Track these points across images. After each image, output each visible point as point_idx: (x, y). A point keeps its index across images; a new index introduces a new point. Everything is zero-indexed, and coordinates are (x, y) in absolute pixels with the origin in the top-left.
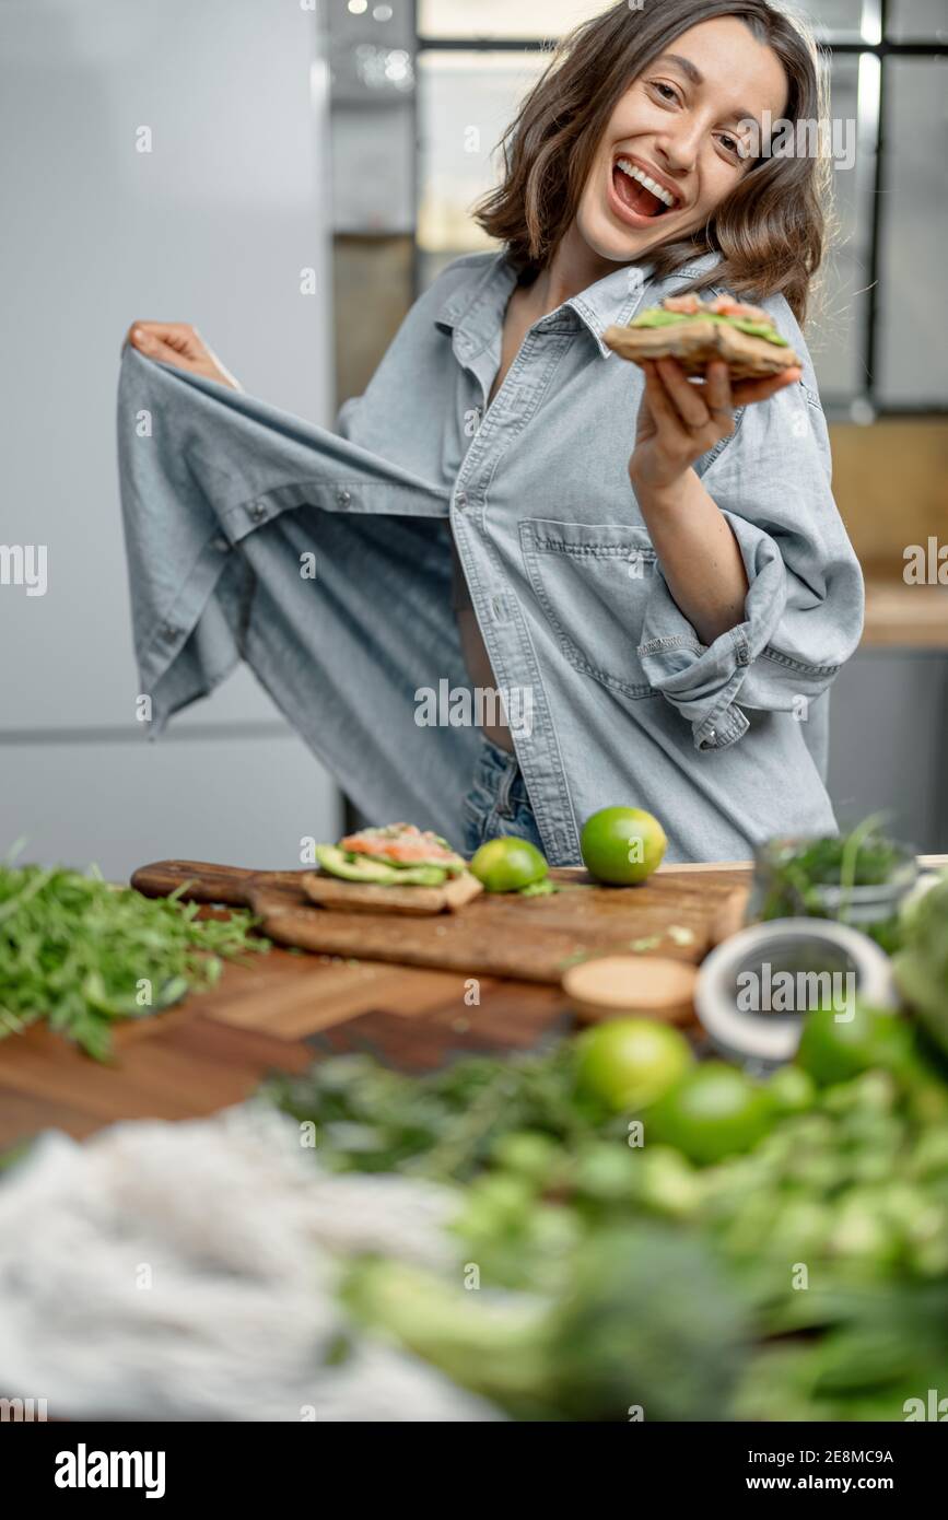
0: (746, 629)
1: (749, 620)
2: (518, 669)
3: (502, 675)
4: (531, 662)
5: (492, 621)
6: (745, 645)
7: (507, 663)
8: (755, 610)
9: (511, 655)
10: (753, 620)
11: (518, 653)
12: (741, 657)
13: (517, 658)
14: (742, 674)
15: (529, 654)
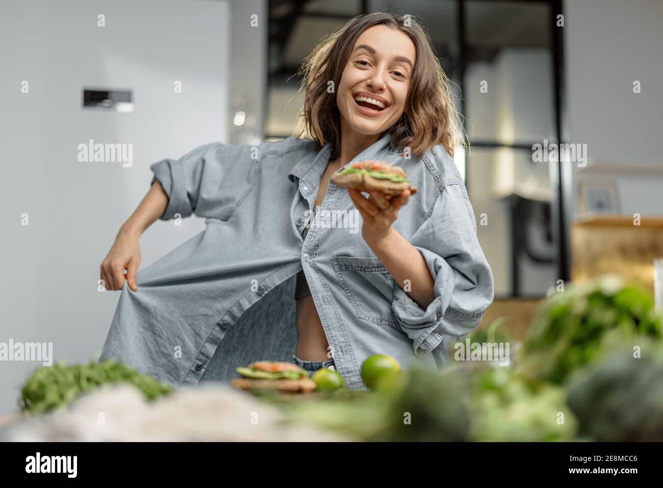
0: (440, 300)
1: (440, 295)
2: (334, 325)
3: (327, 328)
4: (341, 322)
5: (321, 305)
6: (441, 307)
7: (330, 323)
8: (442, 291)
9: (331, 319)
10: (442, 295)
11: (335, 318)
12: (439, 313)
13: (334, 320)
14: (440, 320)
15: (340, 319)
